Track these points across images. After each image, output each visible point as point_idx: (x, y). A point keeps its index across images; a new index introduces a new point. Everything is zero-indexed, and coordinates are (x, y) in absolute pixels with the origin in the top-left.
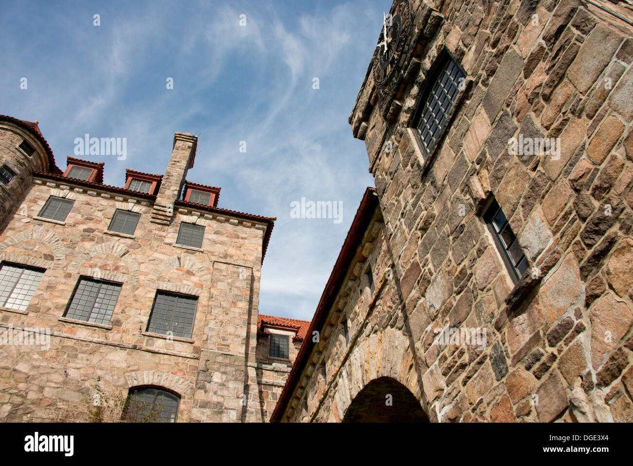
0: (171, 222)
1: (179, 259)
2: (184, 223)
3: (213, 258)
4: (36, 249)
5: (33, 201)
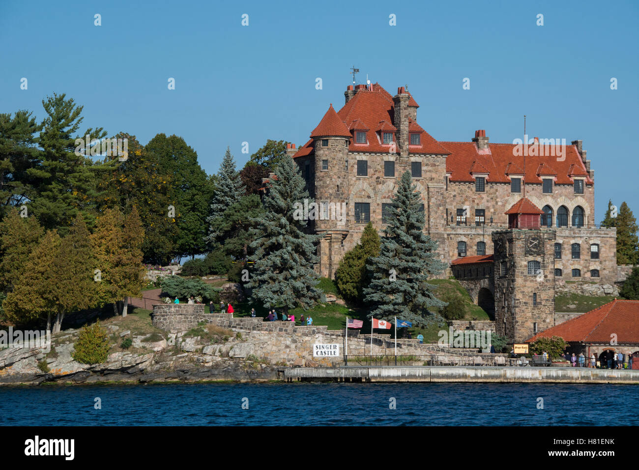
0: (407, 164)
2: (412, 163)
3: (427, 181)
4: (363, 194)
5: (353, 166)
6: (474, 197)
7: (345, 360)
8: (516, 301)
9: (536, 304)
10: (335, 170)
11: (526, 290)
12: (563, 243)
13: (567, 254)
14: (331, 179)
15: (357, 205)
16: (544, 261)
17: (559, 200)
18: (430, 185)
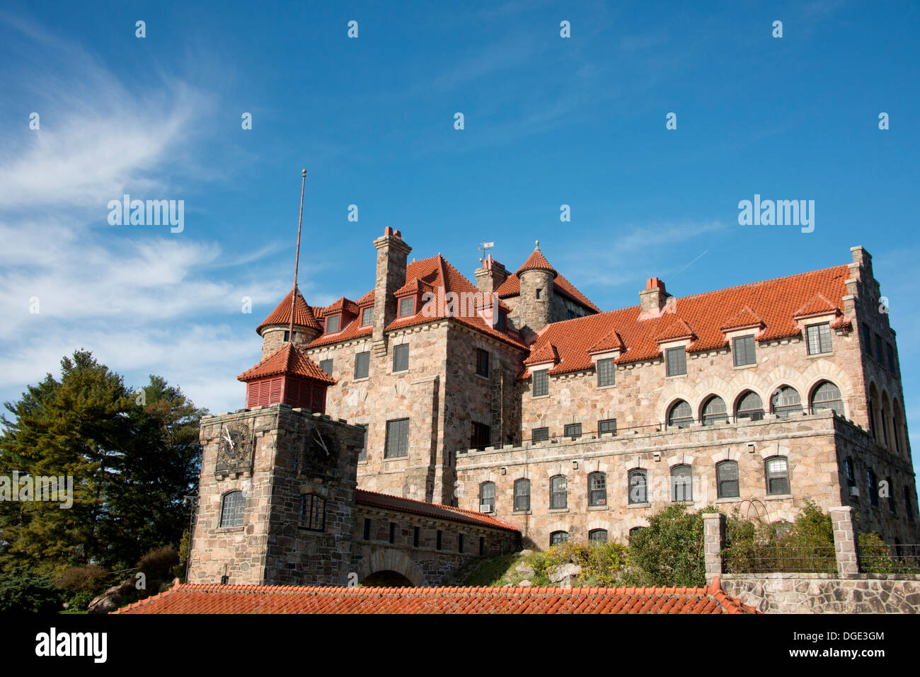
0: (386, 351)
1: (396, 386)
2: (396, 347)
6: (595, 398)
12: (695, 462)
16: (252, 488)
18: (417, 380)
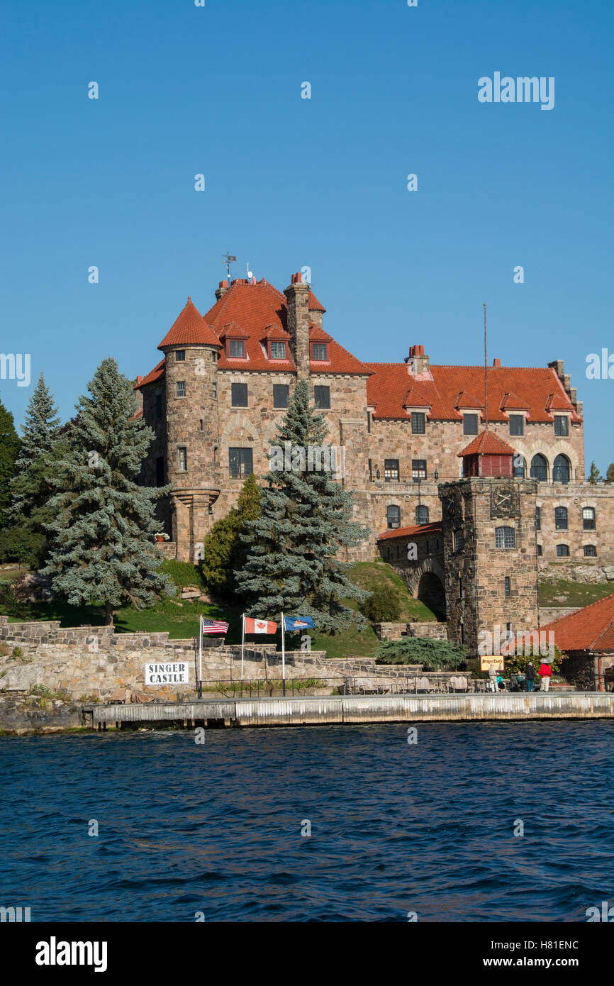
2: (316, 387)
3: (338, 415)
4: (242, 434)
5: (224, 392)
6: (409, 441)
7: (199, 690)
8: (479, 590)
9: (509, 593)
10: (195, 397)
11: (493, 572)
12: (543, 506)
13: (549, 523)
14: (191, 411)
15: (233, 450)
16: (520, 526)
17: (533, 445)
18: (344, 420)
